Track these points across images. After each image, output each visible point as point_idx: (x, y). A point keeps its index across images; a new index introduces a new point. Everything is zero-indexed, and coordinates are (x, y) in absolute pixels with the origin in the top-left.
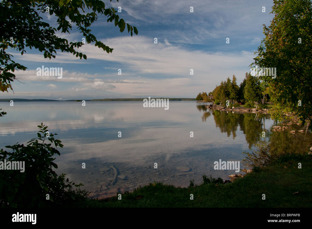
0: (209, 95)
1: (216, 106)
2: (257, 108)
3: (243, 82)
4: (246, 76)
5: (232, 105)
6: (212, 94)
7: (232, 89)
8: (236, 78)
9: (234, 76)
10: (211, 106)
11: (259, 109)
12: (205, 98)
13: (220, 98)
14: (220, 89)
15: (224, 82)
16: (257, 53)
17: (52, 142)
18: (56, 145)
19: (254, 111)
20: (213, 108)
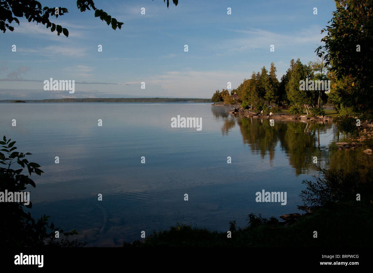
0: (232, 94)
1: (244, 111)
2: (308, 114)
3: (287, 73)
4: (291, 65)
5: (269, 109)
6: (236, 92)
7: (270, 84)
8: (275, 68)
9: (272, 64)
10: (236, 110)
11: (312, 117)
12: (225, 98)
13: (250, 98)
14: (251, 85)
15: (257, 73)
16: (326, 30)
17: (23, 166)
18: (30, 171)
19: (303, 118)
20: (240, 115)
